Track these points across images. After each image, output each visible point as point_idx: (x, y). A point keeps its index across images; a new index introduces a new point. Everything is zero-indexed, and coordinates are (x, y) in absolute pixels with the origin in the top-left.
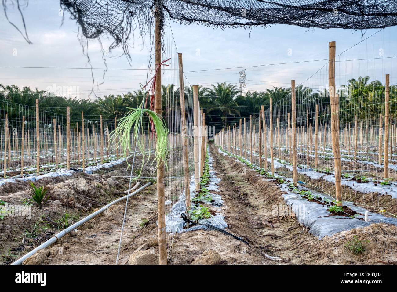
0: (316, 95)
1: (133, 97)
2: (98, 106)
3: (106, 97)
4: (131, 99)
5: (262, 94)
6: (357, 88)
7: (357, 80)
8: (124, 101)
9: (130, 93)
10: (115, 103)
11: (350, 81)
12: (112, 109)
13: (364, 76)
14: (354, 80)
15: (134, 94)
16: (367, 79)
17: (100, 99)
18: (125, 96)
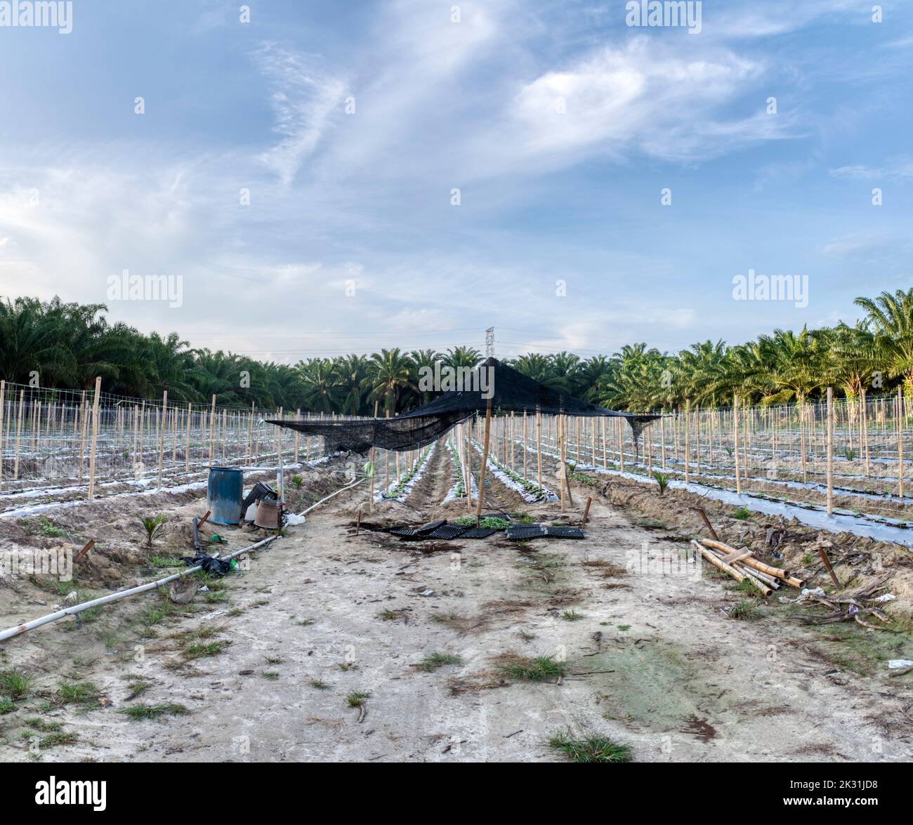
0: (583, 365)
1: (345, 362)
2: (299, 373)
3: (310, 361)
4: (342, 365)
5: (514, 362)
6: (631, 358)
7: (632, 347)
8: (333, 368)
9: (342, 358)
10: (322, 371)
11: (623, 348)
12: (317, 378)
13: (640, 343)
14: (628, 347)
15: (346, 358)
16: (644, 346)
17: (302, 364)
18: (334, 360)
